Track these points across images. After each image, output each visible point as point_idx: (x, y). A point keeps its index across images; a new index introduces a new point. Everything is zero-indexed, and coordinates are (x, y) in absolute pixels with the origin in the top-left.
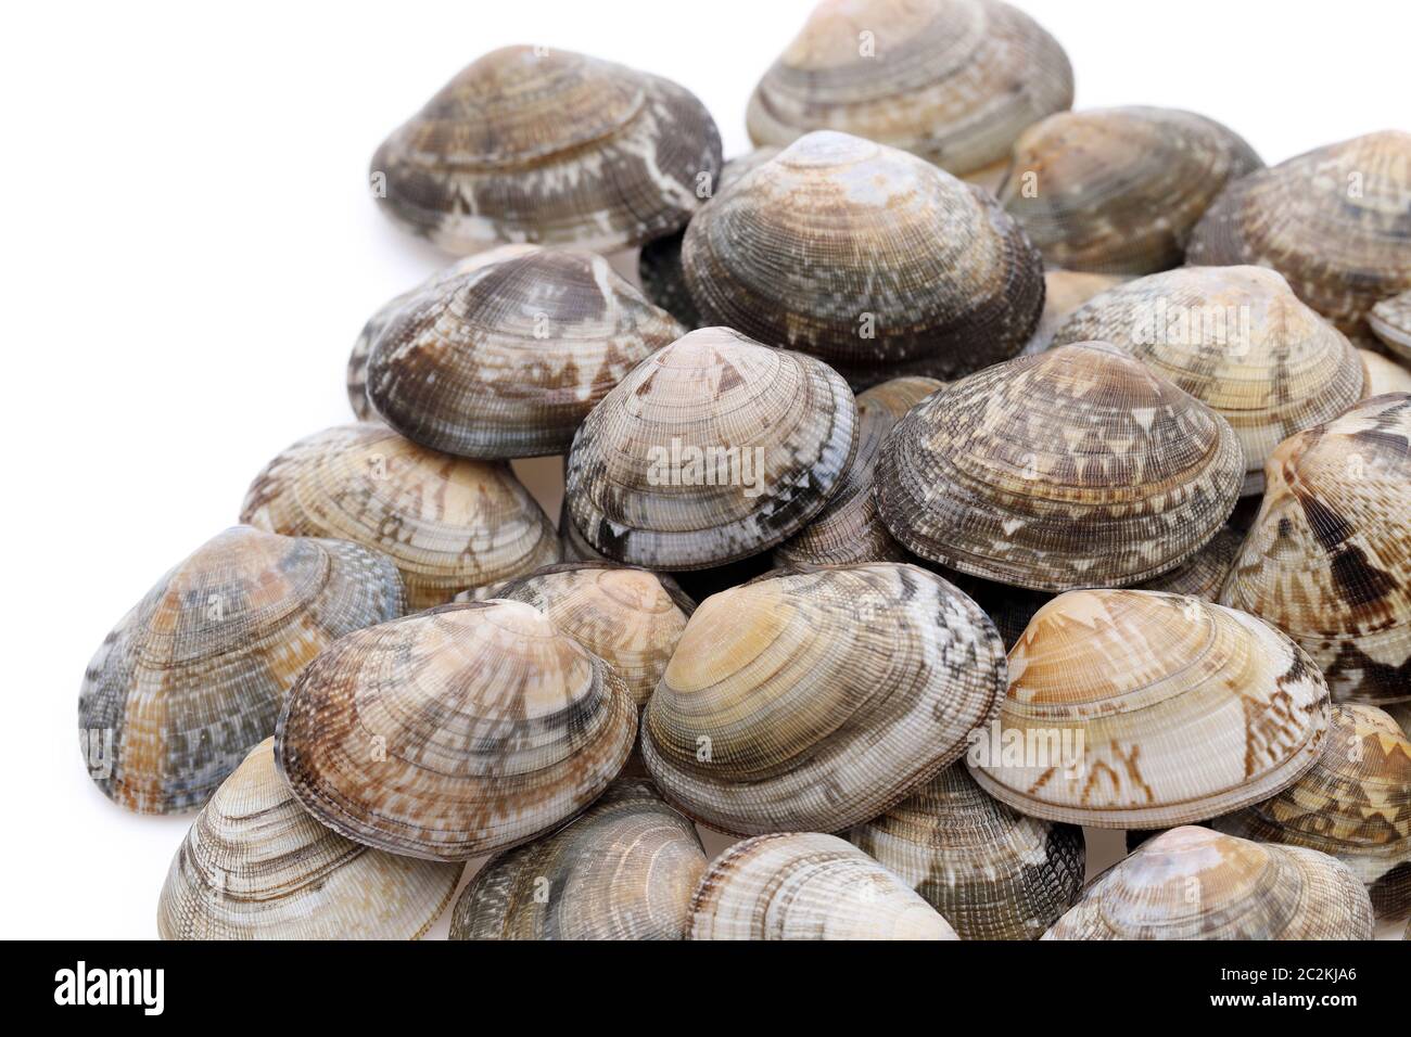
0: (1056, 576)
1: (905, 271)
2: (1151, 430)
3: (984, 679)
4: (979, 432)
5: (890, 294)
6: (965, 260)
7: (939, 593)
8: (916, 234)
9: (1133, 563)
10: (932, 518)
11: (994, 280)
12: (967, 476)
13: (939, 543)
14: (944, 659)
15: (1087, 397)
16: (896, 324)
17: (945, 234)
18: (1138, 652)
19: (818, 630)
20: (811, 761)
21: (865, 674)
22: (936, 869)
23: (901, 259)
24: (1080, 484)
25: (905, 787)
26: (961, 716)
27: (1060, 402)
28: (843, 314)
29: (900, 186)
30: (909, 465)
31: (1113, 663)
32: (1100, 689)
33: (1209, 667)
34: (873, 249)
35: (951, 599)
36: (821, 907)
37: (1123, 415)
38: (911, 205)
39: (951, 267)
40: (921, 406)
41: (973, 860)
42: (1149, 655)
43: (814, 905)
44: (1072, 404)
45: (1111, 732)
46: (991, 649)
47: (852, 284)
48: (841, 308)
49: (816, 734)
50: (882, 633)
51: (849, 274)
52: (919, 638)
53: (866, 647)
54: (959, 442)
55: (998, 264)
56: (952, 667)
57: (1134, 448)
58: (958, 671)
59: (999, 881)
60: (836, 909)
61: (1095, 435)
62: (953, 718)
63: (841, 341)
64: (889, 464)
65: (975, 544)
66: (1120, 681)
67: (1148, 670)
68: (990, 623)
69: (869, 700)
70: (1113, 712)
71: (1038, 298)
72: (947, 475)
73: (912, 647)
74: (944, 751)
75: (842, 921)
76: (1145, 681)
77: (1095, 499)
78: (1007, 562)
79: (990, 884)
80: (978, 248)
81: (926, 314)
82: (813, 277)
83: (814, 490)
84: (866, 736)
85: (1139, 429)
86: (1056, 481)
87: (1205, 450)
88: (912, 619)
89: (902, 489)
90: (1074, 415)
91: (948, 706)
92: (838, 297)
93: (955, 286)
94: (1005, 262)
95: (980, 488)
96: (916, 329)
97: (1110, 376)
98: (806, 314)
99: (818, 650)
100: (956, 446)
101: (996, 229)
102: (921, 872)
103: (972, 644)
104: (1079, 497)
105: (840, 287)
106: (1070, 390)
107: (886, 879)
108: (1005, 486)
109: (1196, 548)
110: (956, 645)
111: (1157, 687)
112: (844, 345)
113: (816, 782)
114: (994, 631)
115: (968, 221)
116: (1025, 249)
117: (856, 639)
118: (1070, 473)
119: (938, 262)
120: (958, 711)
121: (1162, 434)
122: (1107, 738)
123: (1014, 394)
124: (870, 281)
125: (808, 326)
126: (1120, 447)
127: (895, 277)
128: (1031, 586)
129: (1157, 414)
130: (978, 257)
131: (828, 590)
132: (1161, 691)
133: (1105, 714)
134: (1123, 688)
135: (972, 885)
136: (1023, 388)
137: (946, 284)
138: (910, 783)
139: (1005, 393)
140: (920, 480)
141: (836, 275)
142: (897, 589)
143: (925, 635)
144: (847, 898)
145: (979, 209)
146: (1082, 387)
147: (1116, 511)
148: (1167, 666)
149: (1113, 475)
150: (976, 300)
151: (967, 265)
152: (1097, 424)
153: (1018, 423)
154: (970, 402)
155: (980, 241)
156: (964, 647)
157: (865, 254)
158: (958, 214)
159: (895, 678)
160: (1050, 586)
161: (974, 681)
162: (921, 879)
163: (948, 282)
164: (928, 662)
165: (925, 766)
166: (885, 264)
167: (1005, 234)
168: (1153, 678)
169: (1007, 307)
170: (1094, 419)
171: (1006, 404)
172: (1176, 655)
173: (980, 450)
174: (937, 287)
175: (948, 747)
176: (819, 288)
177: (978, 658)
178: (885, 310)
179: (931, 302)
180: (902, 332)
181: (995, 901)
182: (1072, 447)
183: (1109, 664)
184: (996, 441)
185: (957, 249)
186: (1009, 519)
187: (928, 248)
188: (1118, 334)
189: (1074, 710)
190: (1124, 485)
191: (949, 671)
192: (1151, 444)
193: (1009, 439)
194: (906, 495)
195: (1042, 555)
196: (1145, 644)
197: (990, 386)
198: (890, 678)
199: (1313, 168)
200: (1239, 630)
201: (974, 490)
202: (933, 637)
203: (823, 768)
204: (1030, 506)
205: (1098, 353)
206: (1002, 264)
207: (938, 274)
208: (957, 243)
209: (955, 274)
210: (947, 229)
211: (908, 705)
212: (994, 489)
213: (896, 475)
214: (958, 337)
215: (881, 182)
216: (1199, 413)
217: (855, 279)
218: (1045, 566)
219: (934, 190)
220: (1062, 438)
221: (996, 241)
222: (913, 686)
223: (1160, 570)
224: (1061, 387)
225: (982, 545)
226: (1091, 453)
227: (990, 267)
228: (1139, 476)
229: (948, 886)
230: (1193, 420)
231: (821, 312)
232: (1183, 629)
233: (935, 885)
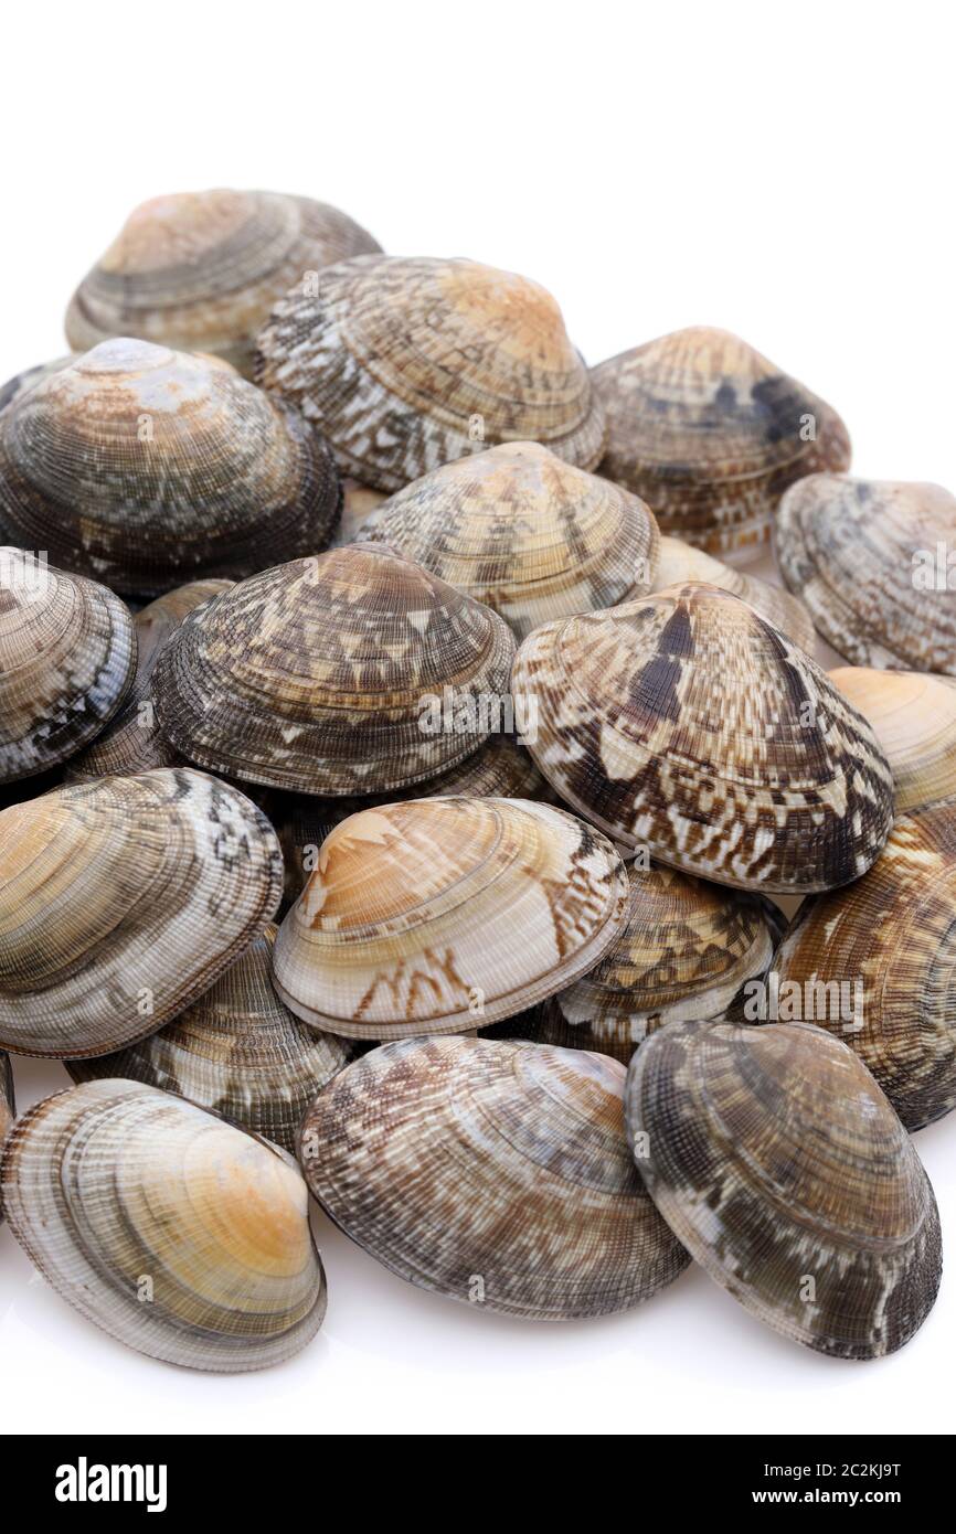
0: (336, 781)
1: (197, 477)
2: (427, 633)
3: (259, 871)
4: (256, 641)
5: (182, 500)
6: (258, 467)
7: (213, 791)
8: (208, 440)
9: (412, 765)
10: (212, 728)
11: (289, 487)
12: (246, 686)
13: (219, 752)
14: (216, 851)
15: (363, 602)
16: (189, 530)
17: (238, 441)
18: (433, 859)
19: (92, 829)
20: (92, 964)
21: (139, 870)
22: (233, 1088)
23: (193, 465)
24: (358, 690)
25: (189, 989)
26: (236, 909)
27: (336, 608)
28: (136, 520)
29: (191, 394)
30: (187, 675)
31: (410, 874)
32: (403, 902)
33: (504, 859)
34: (165, 455)
35: (225, 796)
36: (108, 1156)
37: (398, 619)
38: (203, 412)
39: (244, 474)
40: (199, 613)
41: (269, 1081)
42: (443, 859)
43: (102, 1156)
44: (348, 610)
45: (423, 941)
46: (265, 843)
47: (144, 488)
48: (133, 514)
49: (94, 934)
50: (154, 829)
51: (141, 481)
52: (191, 832)
53: (138, 843)
54: (237, 651)
55: (293, 471)
56: (224, 859)
57: (410, 652)
58: (231, 863)
59: (294, 1102)
60: (124, 1156)
61: (371, 641)
62: (230, 912)
63: (134, 547)
64: (167, 674)
65: (256, 753)
66: (421, 890)
67: (445, 875)
68: (264, 817)
69: (144, 896)
70: (420, 922)
71: (336, 504)
72: (225, 684)
73: (184, 841)
74: (223, 949)
75: (132, 1166)
76: (445, 885)
77: (373, 704)
78: (288, 770)
79: (285, 1105)
80: (273, 454)
81: (219, 520)
82: (105, 483)
83: (91, 713)
84: (144, 935)
85: (414, 632)
86: (334, 688)
87: (480, 649)
88: (184, 815)
89: (181, 699)
90: (350, 621)
91: (223, 900)
92: (130, 502)
93: (249, 492)
94: (301, 469)
95: (259, 696)
96: (210, 535)
97: (383, 579)
98: (99, 520)
99: (91, 849)
100: (233, 656)
101: (293, 435)
102: (218, 1091)
103: (245, 837)
104: (357, 703)
105: (132, 494)
106: (345, 595)
107: (175, 1111)
108: (284, 695)
109: (473, 747)
110: (229, 838)
111: (457, 888)
112: (138, 551)
113: (99, 986)
114: (267, 825)
115: (264, 427)
116: (321, 455)
117: (129, 836)
118: (349, 680)
119: (230, 468)
120: (234, 905)
121: (437, 636)
122: (420, 949)
123: (290, 601)
124: (161, 486)
125: (102, 531)
126: (396, 652)
127: (187, 483)
128: (311, 792)
129: (432, 616)
130: (272, 463)
131: (104, 794)
132: (461, 891)
133: (413, 925)
134: (425, 897)
135: (268, 1105)
136: (298, 595)
137: (239, 490)
138: (193, 985)
139: (281, 600)
140: (199, 690)
141: (127, 481)
142: (171, 788)
143: (197, 828)
144: (134, 1142)
145: (276, 416)
146: (357, 592)
147: (394, 715)
148: (463, 866)
149: (391, 680)
150: (270, 506)
151: (261, 471)
152: (373, 629)
153: (294, 632)
154: (246, 610)
155: (275, 448)
156: (236, 840)
157: (157, 460)
158: (252, 421)
159: (167, 871)
160: (331, 791)
161: (248, 874)
162: (218, 1098)
163: (241, 488)
164: (200, 855)
165: (208, 965)
166: (176, 470)
167: (302, 440)
168: (452, 880)
169: (302, 514)
170: (370, 624)
171: (282, 611)
172: (469, 854)
173: (257, 660)
174: (230, 493)
175: (227, 944)
176: (112, 494)
177: (251, 851)
178: (177, 516)
179: (223, 509)
180: (196, 538)
181: (289, 1121)
182: (349, 653)
183: (407, 877)
184: (273, 650)
185: (250, 456)
186: (288, 727)
187: (220, 455)
188: (406, 542)
189: (382, 928)
190: (401, 690)
191: (221, 863)
192: (427, 647)
193: (287, 647)
194: (184, 705)
195: (322, 761)
196: (437, 849)
197: (266, 593)
198: (162, 873)
199: (619, 370)
200: (524, 817)
201: (253, 699)
202: (204, 831)
203: (103, 972)
204: (308, 713)
205: (372, 555)
206: (297, 471)
207: (230, 480)
208: (251, 450)
209: (248, 480)
210: (239, 435)
211: (181, 901)
212: (272, 697)
213: (174, 685)
214: (253, 543)
215: (174, 388)
216: (474, 612)
217: (147, 485)
218: (326, 772)
219: (229, 396)
220: (339, 644)
221: (292, 447)
222: (187, 880)
223: (438, 771)
224: (336, 592)
225: (262, 754)
226: (368, 658)
227: (284, 473)
228: (416, 679)
229: (244, 1105)
230: (468, 619)
231: (114, 518)
232: (470, 827)
233: (232, 1103)
